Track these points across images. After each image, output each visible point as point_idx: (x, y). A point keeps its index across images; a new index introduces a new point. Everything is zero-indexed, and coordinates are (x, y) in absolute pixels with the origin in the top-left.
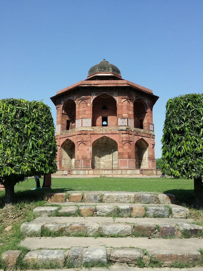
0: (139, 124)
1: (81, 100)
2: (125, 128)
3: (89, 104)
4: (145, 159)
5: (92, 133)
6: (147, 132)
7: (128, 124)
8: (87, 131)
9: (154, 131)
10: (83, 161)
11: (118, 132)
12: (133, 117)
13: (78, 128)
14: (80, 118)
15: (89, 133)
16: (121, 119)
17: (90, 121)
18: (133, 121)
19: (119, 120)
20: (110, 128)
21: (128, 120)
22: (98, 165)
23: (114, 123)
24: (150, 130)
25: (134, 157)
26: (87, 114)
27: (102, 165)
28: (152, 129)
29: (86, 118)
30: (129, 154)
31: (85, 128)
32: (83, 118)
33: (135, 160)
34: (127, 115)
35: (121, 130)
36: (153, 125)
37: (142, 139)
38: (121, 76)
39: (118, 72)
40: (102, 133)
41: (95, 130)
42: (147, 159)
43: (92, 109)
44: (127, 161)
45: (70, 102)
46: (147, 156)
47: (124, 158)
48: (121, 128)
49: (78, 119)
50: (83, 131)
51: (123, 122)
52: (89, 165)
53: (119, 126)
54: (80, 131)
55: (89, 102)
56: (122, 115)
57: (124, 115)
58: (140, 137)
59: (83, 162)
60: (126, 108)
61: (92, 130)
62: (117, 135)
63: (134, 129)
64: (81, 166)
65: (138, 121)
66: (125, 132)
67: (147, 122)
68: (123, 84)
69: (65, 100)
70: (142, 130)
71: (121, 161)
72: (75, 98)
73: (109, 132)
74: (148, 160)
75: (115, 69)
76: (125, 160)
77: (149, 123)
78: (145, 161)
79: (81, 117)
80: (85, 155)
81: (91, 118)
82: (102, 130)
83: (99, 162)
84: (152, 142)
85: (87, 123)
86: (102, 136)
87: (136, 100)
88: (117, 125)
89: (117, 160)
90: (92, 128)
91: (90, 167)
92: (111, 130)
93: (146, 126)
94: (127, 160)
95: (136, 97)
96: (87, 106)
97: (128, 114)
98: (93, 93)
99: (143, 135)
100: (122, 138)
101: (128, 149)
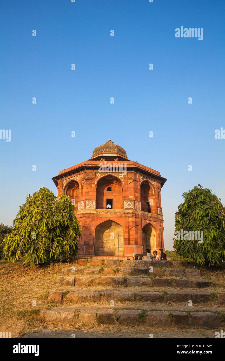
0: (147, 207)
1: (85, 181)
2: (131, 211)
3: (94, 185)
4: (153, 246)
5: (95, 216)
6: (155, 216)
7: (134, 207)
8: (91, 214)
9: (162, 215)
10: (85, 246)
11: (124, 215)
12: (139, 199)
13: (80, 211)
14: (83, 199)
15: (92, 216)
16: (127, 201)
17: (93, 203)
18: (140, 204)
19: (125, 202)
20: (116, 211)
21: (134, 202)
22: (101, 252)
23: (119, 206)
24: (158, 214)
25: (141, 243)
26: (90, 196)
27: (106, 252)
28: (160, 213)
29: (89, 200)
30: (136, 240)
31: (88, 210)
32: (86, 200)
33: (142, 246)
34: (133, 197)
35: (128, 213)
36: (162, 208)
37: (150, 224)
38: (127, 157)
39: (124, 152)
40: (106, 216)
41: (99, 213)
42: (155, 246)
43: (96, 191)
44: (134, 248)
45: (73, 183)
46: (156, 243)
47: (130, 244)
48: (127, 211)
49: (81, 201)
50: (85, 214)
51: (129, 205)
52: (92, 251)
53: (125, 209)
54: (83, 214)
55: (93, 182)
56: (128, 197)
57: (130, 197)
58: (148, 222)
59: (85, 248)
60: (132, 190)
61: (96, 212)
62: (123, 219)
63: (141, 212)
64: (83, 252)
65: (145, 204)
66: (131, 215)
67: (155, 205)
68: (130, 165)
69: (67, 181)
70: (150, 214)
71: (127, 248)
72: (78, 178)
73: (114, 215)
74: (157, 247)
75: (121, 150)
76: (131, 246)
77: (157, 206)
78: (153, 248)
79: (85, 199)
80: (87, 240)
81: (95, 200)
82: (107, 213)
83: (102, 249)
84: (160, 227)
85: (90, 205)
86: (106, 220)
87: (143, 182)
88: (123, 208)
89: (122, 247)
90: (96, 211)
91: (93, 254)
92: (116, 213)
93: (153, 210)
94: (134, 246)
95: (143, 179)
96: (91, 187)
97: (135, 196)
98: (98, 174)
99: (151, 219)
100: (129, 222)
101: (135, 234)
